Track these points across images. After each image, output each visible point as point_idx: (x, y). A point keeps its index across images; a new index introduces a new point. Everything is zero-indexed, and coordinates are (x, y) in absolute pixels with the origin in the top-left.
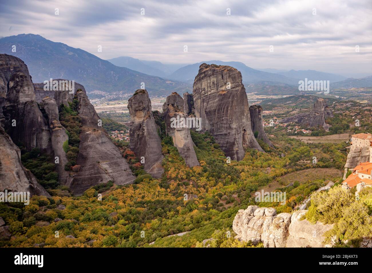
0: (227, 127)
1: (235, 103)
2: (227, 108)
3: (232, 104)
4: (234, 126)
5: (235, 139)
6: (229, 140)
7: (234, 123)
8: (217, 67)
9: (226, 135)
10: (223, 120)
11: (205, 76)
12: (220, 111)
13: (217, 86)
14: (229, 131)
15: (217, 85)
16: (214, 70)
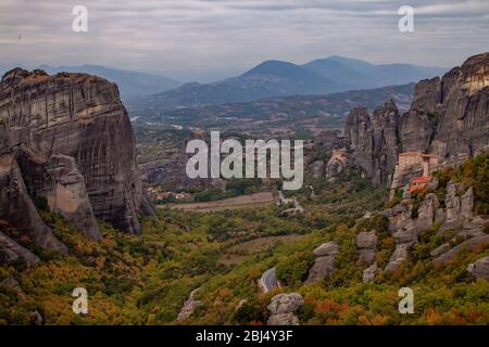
0: (106, 182)
1: (118, 138)
2: (104, 147)
3: (112, 140)
4: (120, 177)
5: (124, 200)
6: (114, 203)
7: (120, 173)
8: (67, 75)
9: (105, 194)
10: (94, 169)
11: (42, 93)
12: (88, 153)
13: (71, 110)
14: (111, 187)
15: (68, 108)
16: (63, 82)
